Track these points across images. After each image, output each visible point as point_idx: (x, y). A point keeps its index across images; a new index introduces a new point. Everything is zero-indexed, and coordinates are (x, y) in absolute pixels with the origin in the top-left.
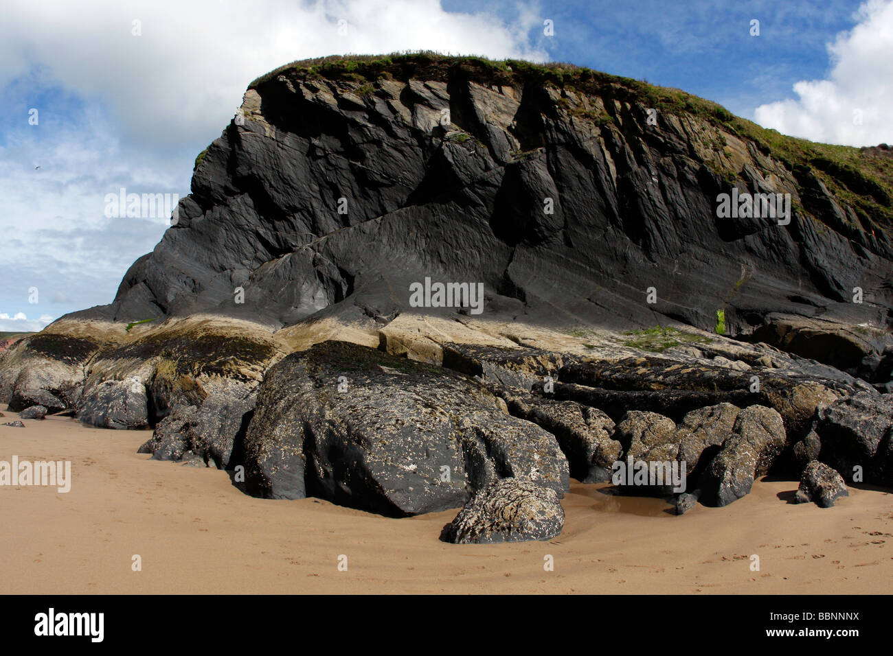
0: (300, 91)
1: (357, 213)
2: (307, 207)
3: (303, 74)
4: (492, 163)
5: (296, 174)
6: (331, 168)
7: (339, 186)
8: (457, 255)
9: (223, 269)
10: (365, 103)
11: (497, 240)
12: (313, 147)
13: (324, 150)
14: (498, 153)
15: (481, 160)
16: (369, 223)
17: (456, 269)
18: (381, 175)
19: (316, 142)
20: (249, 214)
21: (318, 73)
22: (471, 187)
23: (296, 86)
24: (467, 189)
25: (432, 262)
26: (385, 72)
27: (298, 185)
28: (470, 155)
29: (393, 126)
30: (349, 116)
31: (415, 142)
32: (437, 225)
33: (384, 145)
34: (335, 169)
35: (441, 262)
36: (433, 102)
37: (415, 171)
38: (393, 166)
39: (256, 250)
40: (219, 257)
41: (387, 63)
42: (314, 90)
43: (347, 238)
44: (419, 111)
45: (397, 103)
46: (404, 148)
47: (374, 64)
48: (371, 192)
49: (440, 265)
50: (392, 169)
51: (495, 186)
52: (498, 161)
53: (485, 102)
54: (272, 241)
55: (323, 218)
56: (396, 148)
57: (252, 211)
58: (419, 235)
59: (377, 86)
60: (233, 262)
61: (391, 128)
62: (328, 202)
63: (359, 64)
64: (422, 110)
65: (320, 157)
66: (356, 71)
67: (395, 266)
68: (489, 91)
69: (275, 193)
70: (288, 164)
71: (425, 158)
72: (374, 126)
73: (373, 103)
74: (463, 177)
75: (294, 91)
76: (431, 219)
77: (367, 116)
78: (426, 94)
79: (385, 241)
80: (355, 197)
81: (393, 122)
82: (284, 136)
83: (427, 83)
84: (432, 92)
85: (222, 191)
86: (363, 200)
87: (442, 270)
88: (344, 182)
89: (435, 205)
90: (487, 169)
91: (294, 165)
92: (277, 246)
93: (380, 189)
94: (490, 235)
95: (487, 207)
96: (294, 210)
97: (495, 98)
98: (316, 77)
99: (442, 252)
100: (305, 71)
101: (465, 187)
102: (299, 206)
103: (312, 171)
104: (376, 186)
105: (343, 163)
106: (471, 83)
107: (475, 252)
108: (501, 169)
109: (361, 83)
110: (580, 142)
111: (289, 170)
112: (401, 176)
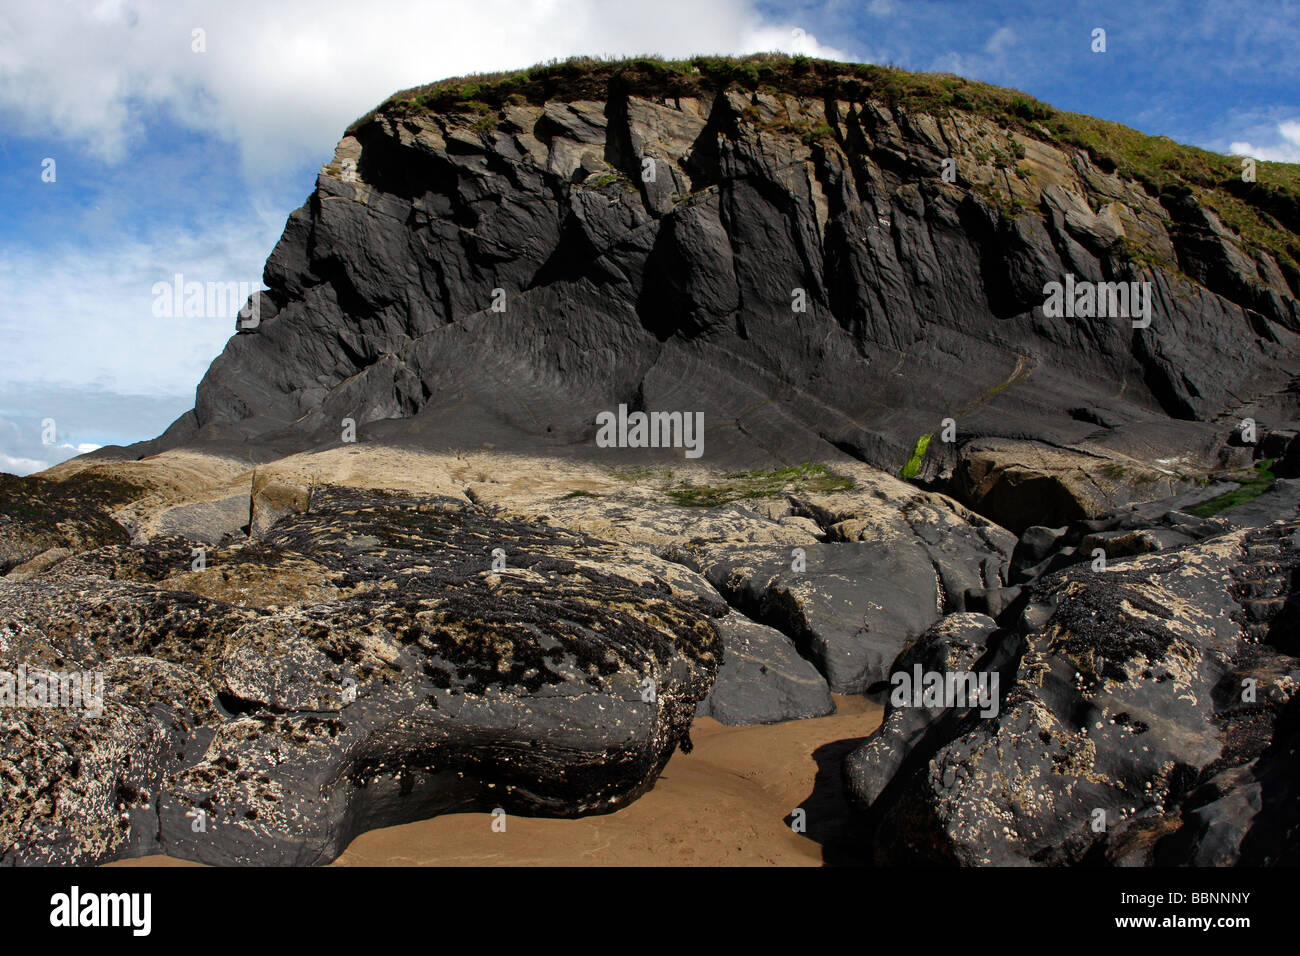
0: (397, 133)
1: (464, 302)
2: (400, 298)
3: (403, 108)
4: (641, 215)
5: (388, 252)
6: (434, 240)
7: (443, 266)
8: (582, 357)
9: (292, 388)
10: (484, 142)
11: (644, 332)
12: (414, 211)
13: (427, 214)
14: (652, 200)
15: (627, 211)
16: (475, 316)
17: (579, 380)
18: (497, 245)
19: (418, 204)
20: (330, 311)
21: (423, 105)
22: (609, 253)
23: (394, 125)
24: (603, 257)
25: (548, 371)
26: (514, 95)
27: (390, 266)
28: (610, 206)
29: (519, 172)
30: (459, 164)
31: (549, 193)
32: (562, 315)
33: (504, 200)
34: (440, 241)
35: (560, 369)
36: (578, 132)
37: (546, 235)
38: (514, 230)
39: (337, 361)
40: (288, 373)
41: (522, 81)
42: (415, 130)
43: (441, 339)
44: (557, 147)
45: (528, 139)
46: (532, 204)
47: (502, 85)
48: (484, 271)
49: (557, 375)
50: (511, 235)
51: (642, 250)
52: (652, 212)
53: (649, 125)
54: (356, 347)
55: (420, 312)
56: (520, 204)
57: (334, 307)
58: (536, 331)
59: (502, 116)
60: (305, 378)
61: (516, 175)
62: (429, 289)
63: (481, 88)
64: (563, 145)
65: (421, 226)
66: (476, 97)
67: (491, 378)
68: (660, 107)
69: (359, 280)
70: (380, 238)
71: (560, 216)
72: (494, 174)
73: (494, 141)
74: (596, 239)
75: (391, 134)
76: (556, 306)
77: (485, 161)
78: (570, 120)
79: (488, 341)
80: (463, 279)
81: (519, 166)
82: (377, 199)
83: (572, 104)
84: (579, 117)
85: (298, 281)
86: (473, 283)
87: (557, 381)
88: (450, 258)
89: (562, 282)
90: (635, 225)
91: (387, 240)
92: (362, 354)
93: (497, 266)
94: (635, 326)
95: (632, 283)
96: (384, 302)
97: (667, 117)
98: (419, 111)
99: (563, 355)
100: (406, 105)
101: (599, 254)
102: (389, 296)
103: (410, 245)
104: (490, 261)
105: (451, 230)
106: (631, 98)
107: (610, 352)
108: (655, 224)
109: (482, 114)
110: (770, 172)
111: (380, 248)
112: (526, 244)
